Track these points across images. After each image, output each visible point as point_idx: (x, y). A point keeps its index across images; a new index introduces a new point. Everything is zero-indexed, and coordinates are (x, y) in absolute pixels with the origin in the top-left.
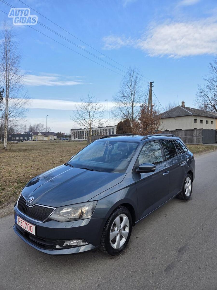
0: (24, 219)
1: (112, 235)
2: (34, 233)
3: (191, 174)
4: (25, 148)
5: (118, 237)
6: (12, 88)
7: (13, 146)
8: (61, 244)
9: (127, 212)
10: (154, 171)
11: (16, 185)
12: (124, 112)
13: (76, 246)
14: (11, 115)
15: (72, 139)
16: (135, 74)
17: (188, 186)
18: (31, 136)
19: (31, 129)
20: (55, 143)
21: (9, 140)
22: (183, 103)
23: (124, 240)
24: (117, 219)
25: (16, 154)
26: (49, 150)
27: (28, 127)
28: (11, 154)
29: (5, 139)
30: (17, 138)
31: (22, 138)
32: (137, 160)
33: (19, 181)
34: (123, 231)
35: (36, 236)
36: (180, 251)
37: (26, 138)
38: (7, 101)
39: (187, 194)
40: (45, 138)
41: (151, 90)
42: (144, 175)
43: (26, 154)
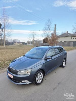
0: (10, 74)
1: (37, 79)
2: (13, 78)
3: (65, 59)
4: (11, 48)
5: (39, 79)
6: (6, 27)
7: (8, 47)
8: (21, 82)
9: (42, 72)
10: (51, 59)
11: (8, 61)
12: (46, 35)
13: (26, 82)
14: (6, 36)
15: (28, 44)
16: (50, 21)
17: (64, 63)
18: (14, 43)
19: (14, 41)
20: (22, 46)
21: (6, 44)
22: (67, 32)
23: (41, 80)
24: (39, 74)
25: (8, 50)
26: (19, 49)
27: (12, 40)
28: (7, 50)
29: (5, 45)
30: (9, 44)
31: (10, 44)
32: (46, 55)
33: (9, 60)
34: (41, 78)
35: (14, 79)
36: (58, 84)
37: (12, 44)
38: (5, 31)
39: (64, 65)
40: (18, 44)
41: (55, 27)
42: (48, 60)
43: (12, 50)
